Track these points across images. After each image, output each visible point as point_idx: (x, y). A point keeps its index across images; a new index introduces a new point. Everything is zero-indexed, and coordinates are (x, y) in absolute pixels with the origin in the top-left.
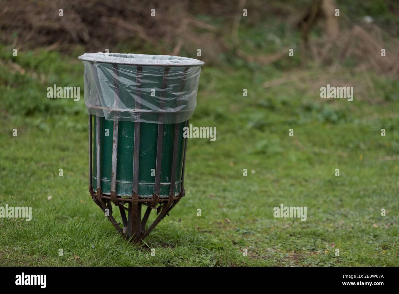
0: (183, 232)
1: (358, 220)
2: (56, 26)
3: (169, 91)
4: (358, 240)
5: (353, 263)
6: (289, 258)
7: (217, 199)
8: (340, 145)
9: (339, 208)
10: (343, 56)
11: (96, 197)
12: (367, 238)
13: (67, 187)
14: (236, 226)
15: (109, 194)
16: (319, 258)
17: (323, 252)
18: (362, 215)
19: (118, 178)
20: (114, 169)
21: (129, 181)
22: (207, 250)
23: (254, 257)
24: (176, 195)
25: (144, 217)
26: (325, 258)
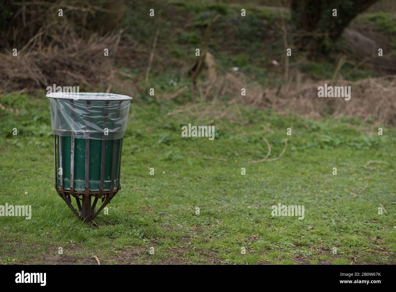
0: (119, 214)
1: (237, 203)
2: (25, 76)
3: (109, 118)
4: (239, 217)
5: (236, 233)
6: (192, 230)
7: (140, 191)
8: (221, 153)
9: (224, 196)
10: (220, 94)
11: (60, 191)
12: (245, 216)
13: (38, 186)
14: (155, 209)
15: (69, 189)
16: (213, 230)
17: (216, 226)
18: (240, 200)
19: (75, 178)
20: (72, 172)
21: (82, 180)
22: (136, 227)
23: (169, 230)
24: (115, 189)
25: (93, 205)
26: (217, 230)
